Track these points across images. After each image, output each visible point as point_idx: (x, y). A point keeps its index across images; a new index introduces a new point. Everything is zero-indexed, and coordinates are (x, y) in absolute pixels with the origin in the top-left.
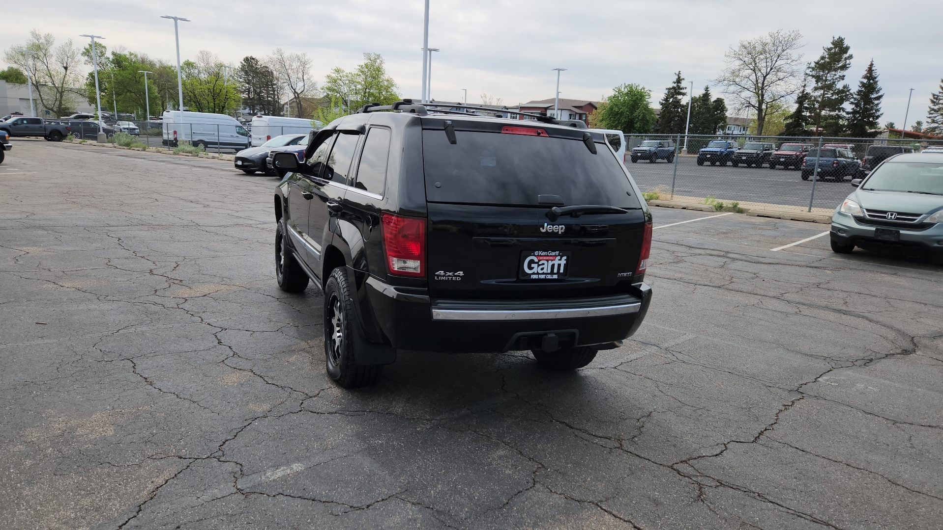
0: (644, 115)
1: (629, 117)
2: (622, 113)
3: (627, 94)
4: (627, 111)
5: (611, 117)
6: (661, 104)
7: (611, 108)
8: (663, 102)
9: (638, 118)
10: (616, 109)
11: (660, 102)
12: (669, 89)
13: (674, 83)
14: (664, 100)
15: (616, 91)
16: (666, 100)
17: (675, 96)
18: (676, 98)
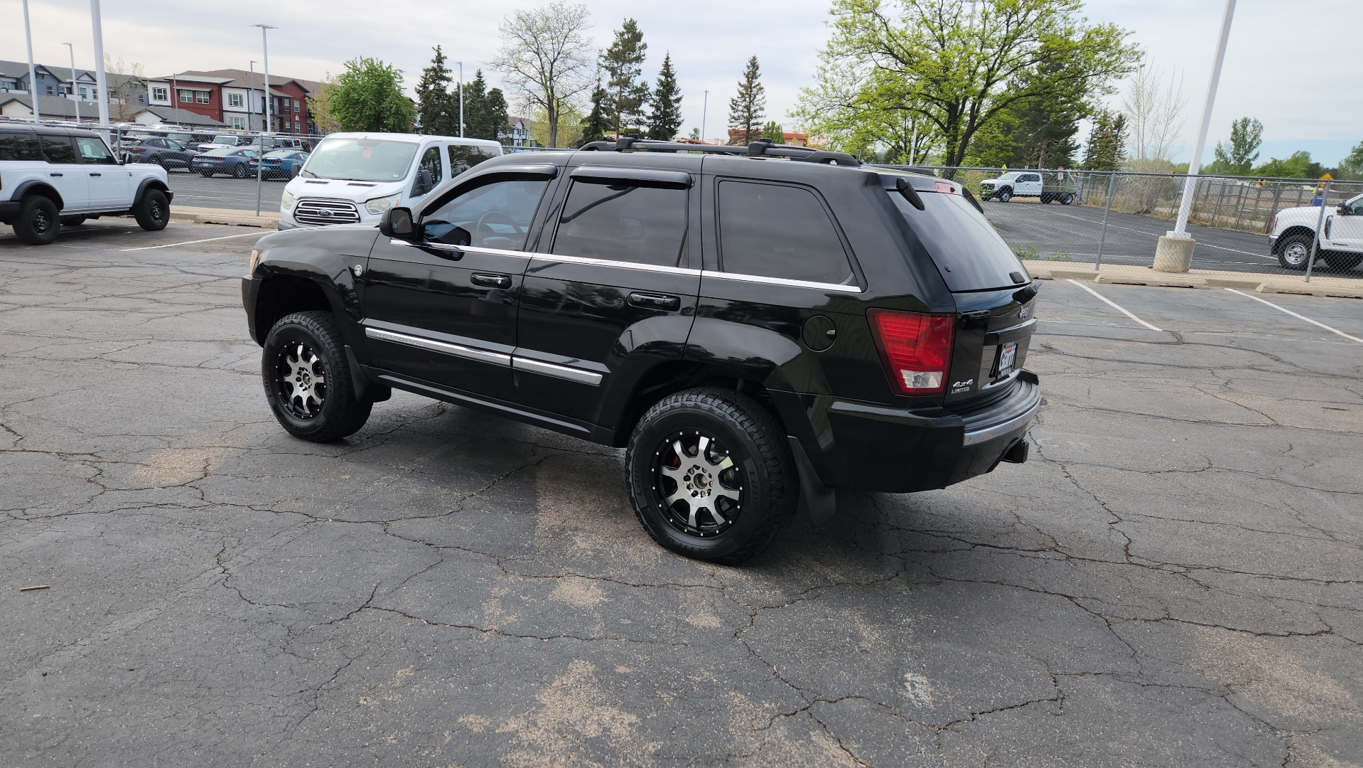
0: (398, 107)
1: (375, 108)
2: (364, 102)
3: (367, 73)
4: (371, 99)
5: (349, 108)
6: (418, 92)
7: (347, 94)
8: (421, 89)
9: (390, 111)
10: (355, 96)
11: (416, 89)
12: (427, 70)
13: (434, 62)
14: (421, 86)
15: (350, 68)
16: (425, 86)
17: (437, 82)
18: (439, 84)
